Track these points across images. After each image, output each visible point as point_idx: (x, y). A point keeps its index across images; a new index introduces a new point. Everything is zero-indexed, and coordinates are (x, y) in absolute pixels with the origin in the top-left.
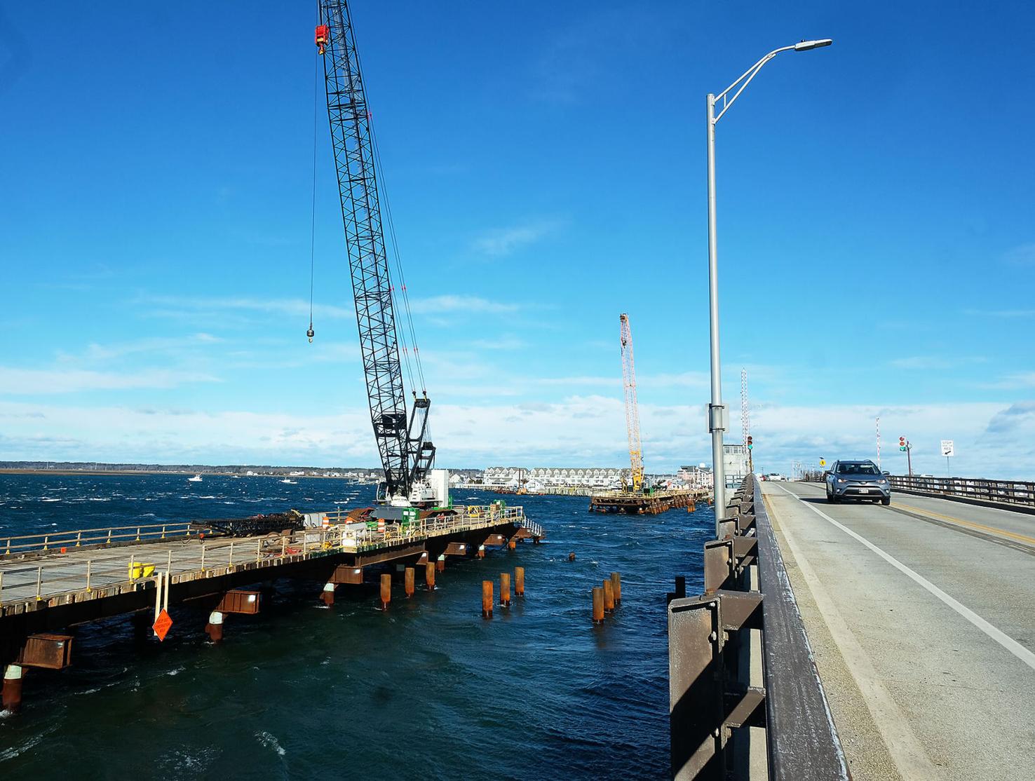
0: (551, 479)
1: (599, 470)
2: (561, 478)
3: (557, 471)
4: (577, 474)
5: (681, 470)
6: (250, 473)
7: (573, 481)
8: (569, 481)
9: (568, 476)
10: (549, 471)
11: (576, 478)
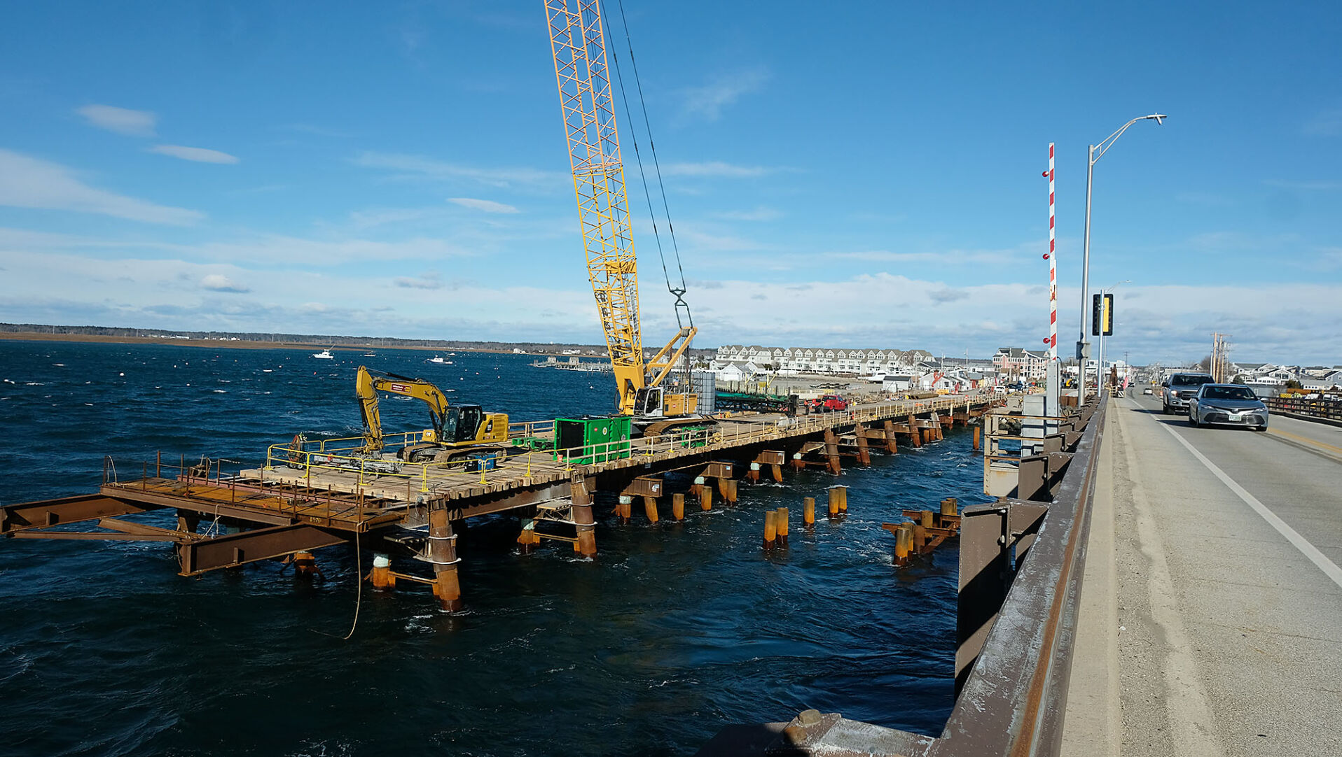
0: (811, 364)
1: (876, 351)
2: (825, 363)
3: (820, 353)
4: (847, 357)
5: (1000, 354)
6: (516, 351)
7: (842, 367)
8: (836, 367)
9: (835, 360)
10: (788, 352)
11: (847, 363)
